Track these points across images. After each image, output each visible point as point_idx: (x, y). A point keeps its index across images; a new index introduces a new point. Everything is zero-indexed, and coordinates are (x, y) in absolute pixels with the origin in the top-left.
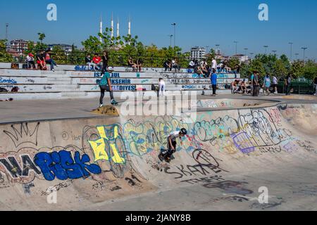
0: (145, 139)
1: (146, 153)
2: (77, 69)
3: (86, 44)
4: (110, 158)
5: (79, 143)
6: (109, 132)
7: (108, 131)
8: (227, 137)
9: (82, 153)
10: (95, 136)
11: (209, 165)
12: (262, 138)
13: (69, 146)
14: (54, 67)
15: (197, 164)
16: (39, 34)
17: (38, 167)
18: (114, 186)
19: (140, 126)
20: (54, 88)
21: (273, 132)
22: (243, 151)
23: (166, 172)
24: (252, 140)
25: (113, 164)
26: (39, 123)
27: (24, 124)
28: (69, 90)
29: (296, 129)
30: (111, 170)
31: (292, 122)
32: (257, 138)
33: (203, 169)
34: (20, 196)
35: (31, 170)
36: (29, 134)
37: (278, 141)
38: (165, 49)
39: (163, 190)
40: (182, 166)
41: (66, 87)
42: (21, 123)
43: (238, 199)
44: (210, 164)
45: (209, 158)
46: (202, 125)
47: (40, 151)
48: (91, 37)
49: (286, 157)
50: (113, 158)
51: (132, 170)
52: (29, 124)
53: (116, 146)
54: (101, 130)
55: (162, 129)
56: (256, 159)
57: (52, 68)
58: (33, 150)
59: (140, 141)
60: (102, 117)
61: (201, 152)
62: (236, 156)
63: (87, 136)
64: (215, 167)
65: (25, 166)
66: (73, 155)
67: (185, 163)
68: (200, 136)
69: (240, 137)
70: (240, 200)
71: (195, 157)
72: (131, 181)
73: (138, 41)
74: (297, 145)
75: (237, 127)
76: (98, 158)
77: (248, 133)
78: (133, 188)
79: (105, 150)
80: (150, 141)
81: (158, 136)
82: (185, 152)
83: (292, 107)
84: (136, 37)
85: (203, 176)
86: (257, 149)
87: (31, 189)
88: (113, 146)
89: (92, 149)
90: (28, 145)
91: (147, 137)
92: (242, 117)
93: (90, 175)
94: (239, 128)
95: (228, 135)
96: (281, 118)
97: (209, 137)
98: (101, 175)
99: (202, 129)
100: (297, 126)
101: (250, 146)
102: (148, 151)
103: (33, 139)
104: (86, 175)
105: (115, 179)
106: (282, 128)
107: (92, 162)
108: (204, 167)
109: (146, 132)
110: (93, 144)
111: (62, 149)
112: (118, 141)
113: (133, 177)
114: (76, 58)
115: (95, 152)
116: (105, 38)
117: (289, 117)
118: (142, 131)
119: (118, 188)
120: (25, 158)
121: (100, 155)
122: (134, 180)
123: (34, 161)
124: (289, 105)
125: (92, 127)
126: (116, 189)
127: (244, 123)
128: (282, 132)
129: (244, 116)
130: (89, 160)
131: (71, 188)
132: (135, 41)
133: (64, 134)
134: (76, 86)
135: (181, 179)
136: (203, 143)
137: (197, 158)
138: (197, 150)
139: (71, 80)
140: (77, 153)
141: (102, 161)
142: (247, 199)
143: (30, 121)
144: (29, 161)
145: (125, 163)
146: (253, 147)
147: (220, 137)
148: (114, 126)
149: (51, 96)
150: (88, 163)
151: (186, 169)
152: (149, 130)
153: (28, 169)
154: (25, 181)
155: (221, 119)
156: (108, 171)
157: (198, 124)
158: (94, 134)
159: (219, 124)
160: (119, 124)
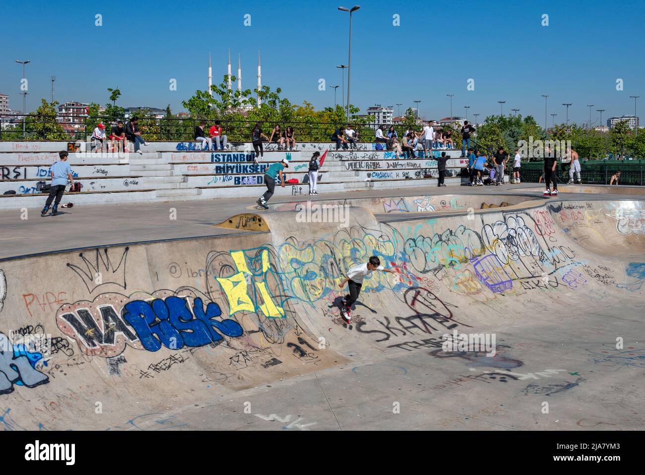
0: (317, 271)
1: (321, 298)
2: (180, 149)
3: (191, 104)
4: (257, 308)
5: (199, 283)
6: (254, 262)
7: (251, 259)
8: (464, 265)
9: (206, 301)
10: (229, 268)
11: (435, 316)
12: (524, 265)
13: (183, 288)
14: (141, 146)
15: (414, 314)
16: (110, 90)
17: (130, 328)
18: (268, 358)
19: (309, 250)
20: (143, 184)
21: (543, 253)
22: (493, 288)
23: (359, 330)
24: (508, 269)
25: (263, 318)
26: (127, 249)
27: (102, 251)
28: (169, 186)
29: (581, 245)
30: (261, 330)
31: (573, 233)
32: (517, 264)
33: (424, 323)
34: (103, 379)
35: (118, 334)
36: (110, 270)
37: (553, 268)
38: (330, 110)
39: (359, 364)
40: (386, 318)
41: (163, 182)
42: (97, 249)
43: (498, 377)
44: (438, 314)
45: (435, 302)
46: (419, 244)
47: (132, 299)
48: (199, 92)
49: (568, 295)
50: (263, 308)
51: (297, 328)
52: (110, 251)
53: (267, 286)
54: (239, 258)
55: (348, 253)
56: (517, 301)
57: (137, 148)
58: (120, 297)
59: (309, 275)
60: (239, 235)
61: (418, 293)
62: (481, 297)
63: (214, 269)
64: (446, 319)
65: (107, 327)
66: (190, 303)
67: (393, 314)
68: (416, 265)
69: (487, 264)
70: (503, 380)
71: (410, 302)
72: (298, 349)
73: (281, 96)
74: (585, 275)
75: (479, 246)
76: (235, 308)
77: (501, 256)
78: (303, 362)
79: (248, 293)
80: (326, 276)
81: (342, 265)
82: (391, 292)
83: (570, 208)
84: (279, 90)
85: (427, 336)
86: (516, 284)
87: (121, 366)
88: (261, 286)
89: (223, 293)
90: (111, 288)
91: (322, 268)
92: (488, 229)
93: (222, 339)
94: (483, 247)
95: (465, 260)
96: (555, 228)
97: (432, 266)
98: (244, 339)
99: (418, 251)
100: (582, 241)
101: (505, 278)
102: (324, 294)
103: (119, 277)
104: (216, 340)
105: (269, 345)
106: (558, 244)
107: (225, 316)
108: (427, 320)
109: (319, 259)
110: (226, 284)
111: (171, 294)
112: (270, 278)
113: (302, 341)
114: (173, 130)
115: (229, 298)
116: (223, 93)
117: (566, 224)
118: (312, 259)
119: (275, 362)
120: (107, 312)
121: (239, 302)
122: (304, 347)
123: (124, 316)
124: (566, 204)
125: (221, 253)
126: (272, 364)
127: (493, 238)
128: (557, 251)
129: (492, 226)
130: (219, 313)
131: (191, 364)
132: (276, 97)
133: (173, 267)
134: (180, 178)
135: (387, 343)
136: (421, 275)
137: (413, 304)
138: (411, 288)
139: (172, 169)
140: (197, 301)
141: (244, 313)
142: (515, 378)
143: (112, 246)
144: (115, 318)
145: (284, 317)
146: (510, 281)
147: (451, 264)
148: (261, 250)
149: (138, 197)
150: (218, 319)
151: (394, 324)
152: (324, 256)
153: (112, 332)
154: (110, 353)
155: (451, 232)
156: (256, 332)
157: (411, 242)
158: (226, 265)
159: (449, 240)
160: (270, 247)
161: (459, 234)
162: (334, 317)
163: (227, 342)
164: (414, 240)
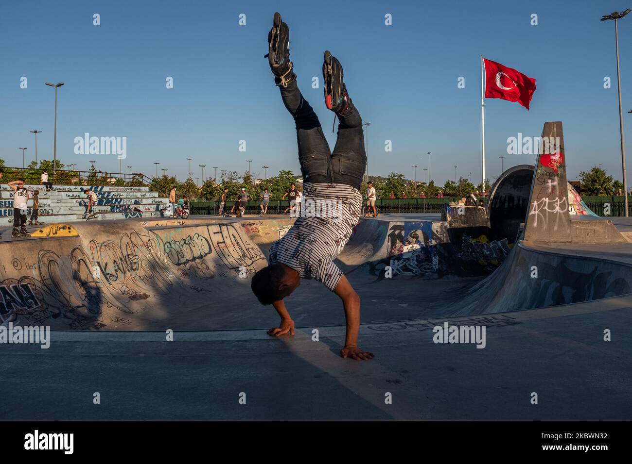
5: (35, 273)
6: (70, 258)
9: (42, 287)
10: (54, 263)
12: (235, 259)
13: (24, 278)
21: (244, 252)
46: (172, 245)
66: (31, 289)
68: (173, 260)
95: (201, 257)
97: (182, 260)
98: (74, 312)
111: (16, 282)
125: (48, 252)
133: (15, 262)
141: (69, 294)
148: (74, 249)
155: (191, 237)
156: (81, 307)
157: (168, 244)
158: (52, 260)
159: (190, 243)
160: (79, 247)
161: (195, 239)
162: (129, 295)
163: (63, 314)
164: (170, 243)
